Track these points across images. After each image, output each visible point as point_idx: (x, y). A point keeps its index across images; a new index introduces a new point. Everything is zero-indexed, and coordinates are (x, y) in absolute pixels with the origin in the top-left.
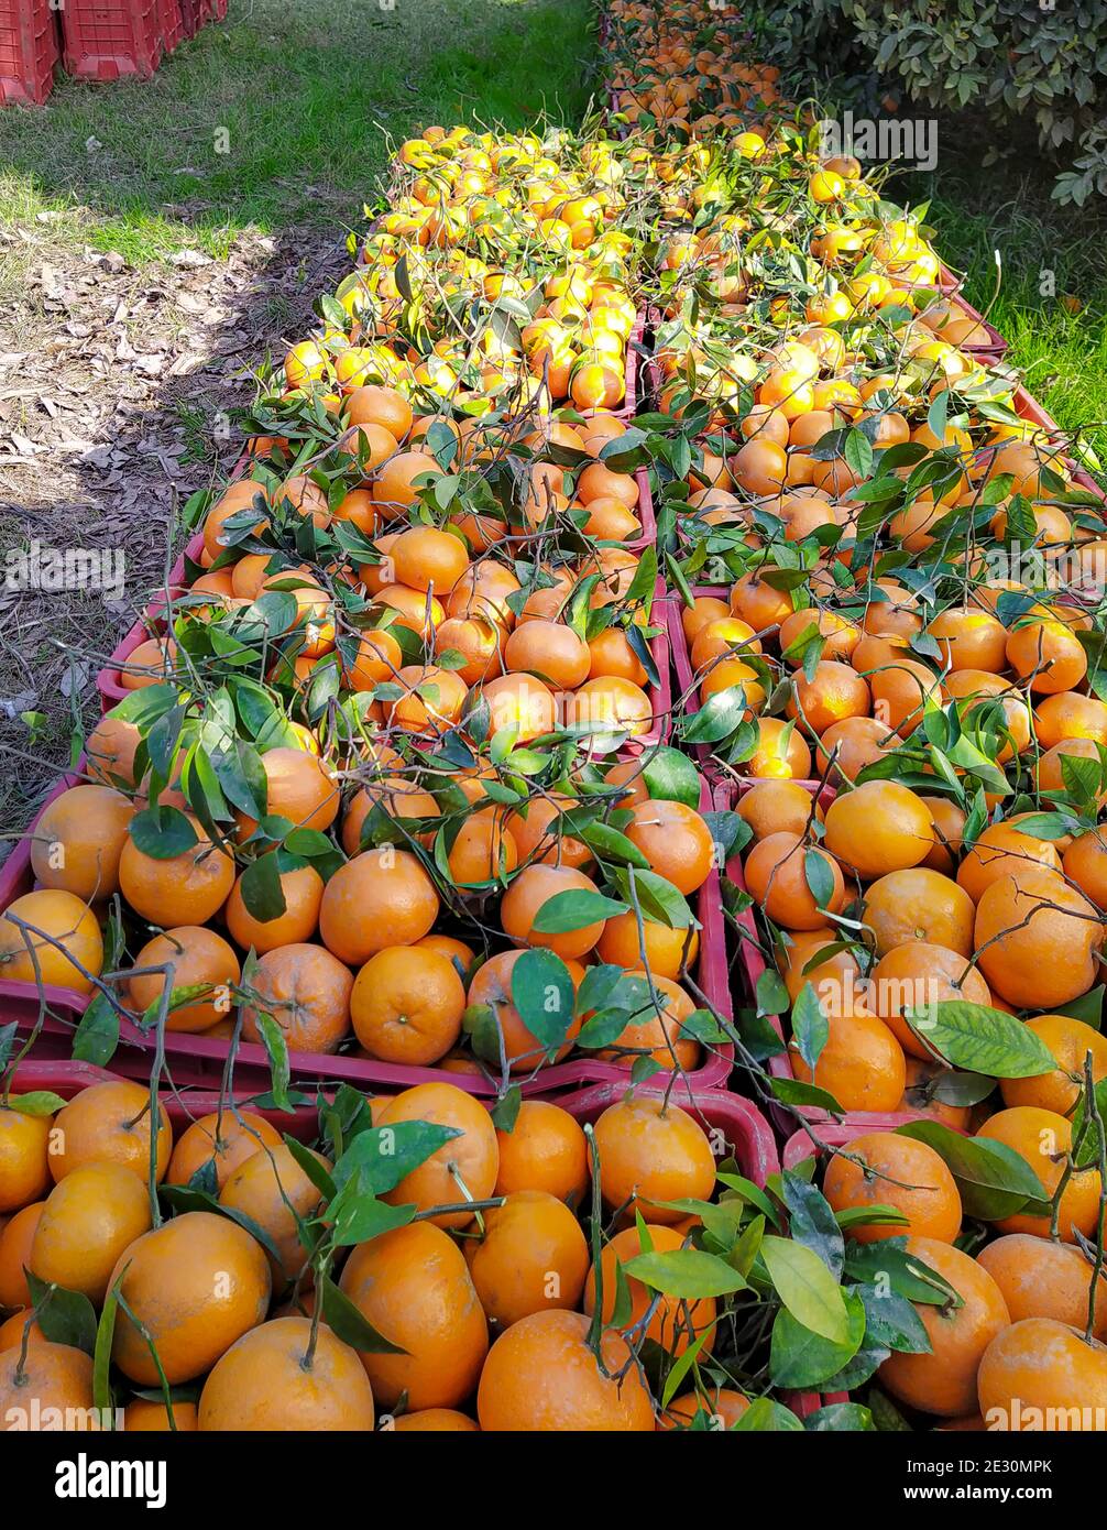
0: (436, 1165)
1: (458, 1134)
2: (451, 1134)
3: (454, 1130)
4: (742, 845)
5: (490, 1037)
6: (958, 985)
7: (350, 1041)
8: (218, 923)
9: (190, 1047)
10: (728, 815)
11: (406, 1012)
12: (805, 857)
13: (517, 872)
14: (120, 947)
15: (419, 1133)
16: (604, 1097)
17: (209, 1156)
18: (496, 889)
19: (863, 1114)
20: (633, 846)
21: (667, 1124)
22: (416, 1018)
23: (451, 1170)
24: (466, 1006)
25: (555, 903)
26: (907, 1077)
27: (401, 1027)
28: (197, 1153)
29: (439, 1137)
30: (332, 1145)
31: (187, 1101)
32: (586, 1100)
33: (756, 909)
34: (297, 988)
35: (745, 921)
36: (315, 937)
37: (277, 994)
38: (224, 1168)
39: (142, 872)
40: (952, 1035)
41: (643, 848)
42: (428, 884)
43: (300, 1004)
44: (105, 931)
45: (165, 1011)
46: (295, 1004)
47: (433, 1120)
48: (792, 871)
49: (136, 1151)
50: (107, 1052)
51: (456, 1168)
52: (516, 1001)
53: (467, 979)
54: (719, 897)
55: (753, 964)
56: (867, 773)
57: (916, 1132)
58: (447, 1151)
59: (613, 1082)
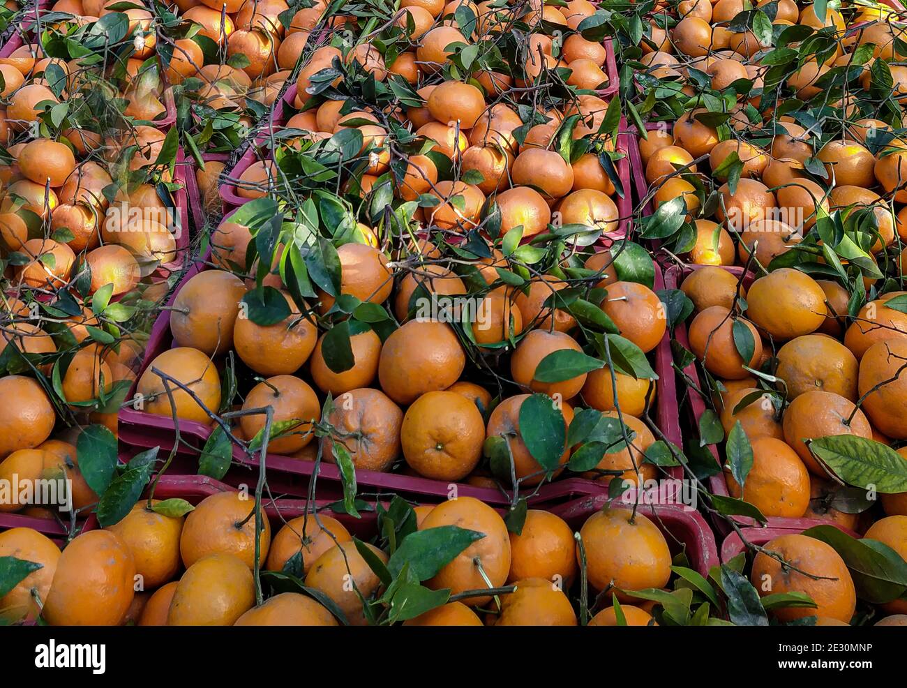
0: (464, 559)
1: (480, 536)
2: (475, 536)
3: (478, 533)
4: (686, 315)
5: (504, 460)
6: (847, 423)
7: (400, 461)
8: (305, 372)
9: (283, 466)
10: (675, 292)
11: (441, 442)
12: (732, 326)
13: (523, 335)
14: (233, 389)
15: (452, 536)
16: (588, 507)
17: (297, 549)
18: (507, 348)
19: (780, 520)
20: (606, 317)
21: (635, 528)
22: (449, 446)
23: (476, 563)
24: (486, 437)
25: (550, 360)
26: (811, 491)
27: (438, 453)
28: (288, 547)
29: (467, 538)
30: (388, 543)
31: (280, 506)
32: (575, 509)
33: (698, 363)
34: (362, 422)
35: (690, 372)
36: (374, 382)
37: (347, 428)
38: (308, 558)
39: (249, 334)
40: (844, 460)
41: (613, 316)
42: (458, 344)
43: (364, 435)
44: (223, 378)
45: (267, 439)
46: (360, 434)
47: (463, 526)
48: (723, 336)
49: (245, 544)
50: (223, 469)
51: (480, 561)
52: (523, 434)
53: (486, 415)
54: (670, 353)
55: (697, 406)
56: (777, 262)
57: (819, 533)
58: (472, 549)
59: (594, 496)
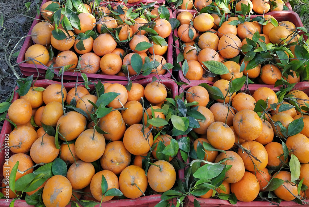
0: (116, 100)
1: (120, 94)
2: (118, 94)
3: (119, 93)
4: (177, 26)
5: (126, 69)
6: (213, 57)
7: (100, 71)
8: (72, 49)
9: (69, 74)
10: (175, 20)
11: (110, 67)
12: (189, 30)
13: (132, 37)
14: (53, 55)
15: (113, 95)
16: (148, 81)
17: (74, 97)
18: (128, 42)
19: (194, 81)
20: (155, 31)
21: (158, 88)
22: (112, 68)
23: (119, 100)
24: (122, 64)
25: (139, 44)
26: (203, 72)
27: (110, 70)
28: (72, 96)
29: (116, 95)
30: (97, 94)
31: (70, 84)
32: (144, 81)
33: (179, 39)
34: (89, 62)
35: (177, 42)
36: (92, 51)
37: (85, 64)
38: (77, 98)
39: (55, 42)
40: (211, 67)
41: (157, 31)
42: (114, 41)
43: (90, 65)
45: (63, 71)
46: (89, 66)
47: (115, 92)
48: (186, 33)
49: (60, 97)
50: (52, 77)
51: (120, 100)
52: (132, 65)
53: (122, 58)
54: (172, 37)
55: (178, 52)
57: (203, 85)
58: (118, 97)
59: (149, 78)
